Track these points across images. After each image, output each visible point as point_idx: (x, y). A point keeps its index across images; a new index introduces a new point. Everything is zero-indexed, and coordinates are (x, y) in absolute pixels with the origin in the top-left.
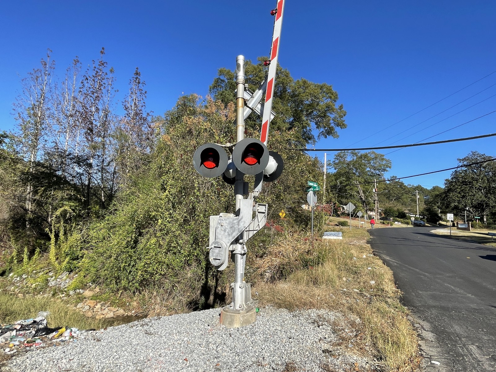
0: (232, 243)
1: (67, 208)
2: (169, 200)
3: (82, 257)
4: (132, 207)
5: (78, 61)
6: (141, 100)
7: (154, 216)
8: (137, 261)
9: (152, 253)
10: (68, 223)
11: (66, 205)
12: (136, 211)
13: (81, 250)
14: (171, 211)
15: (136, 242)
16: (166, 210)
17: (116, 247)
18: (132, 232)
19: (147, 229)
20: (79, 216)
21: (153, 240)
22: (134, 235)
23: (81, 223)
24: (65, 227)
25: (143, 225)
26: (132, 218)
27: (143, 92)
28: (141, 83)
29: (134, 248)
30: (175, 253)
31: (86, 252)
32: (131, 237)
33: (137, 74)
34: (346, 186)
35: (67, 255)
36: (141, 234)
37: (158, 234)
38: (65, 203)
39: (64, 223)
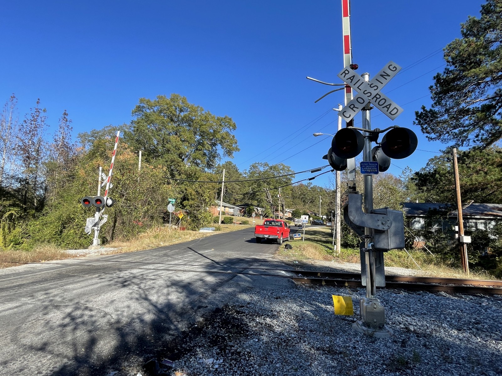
0: (92, 227)
1: (13, 212)
2: (82, 208)
3: (22, 243)
4: (59, 213)
5: (14, 97)
6: (68, 133)
7: (73, 218)
8: (62, 242)
9: (71, 238)
10: (11, 222)
11: (12, 210)
12: (62, 215)
13: (21, 239)
14: (83, 215)
15: (61, 232)
16: (81, 214)
17: (49, 235)
18: (59, 226)
19: (68, 225)
20: (20, 217)
21: (72, 231)
22: (60, 228)
23: (22, 221)
24: (9, 224)
25: (66, 223)
26: (59, 219)
27: (70, 127)
28: (68, 121)
29: (60, 235)
30: (85, 238)
31: (25, 240)
32: (58, 229)
33: (65, 114)
34: (256, 192)
35: (11, 242)
36: (64, 228)
37: (75, 227)
38: (11, 208)
39: (9, 221)
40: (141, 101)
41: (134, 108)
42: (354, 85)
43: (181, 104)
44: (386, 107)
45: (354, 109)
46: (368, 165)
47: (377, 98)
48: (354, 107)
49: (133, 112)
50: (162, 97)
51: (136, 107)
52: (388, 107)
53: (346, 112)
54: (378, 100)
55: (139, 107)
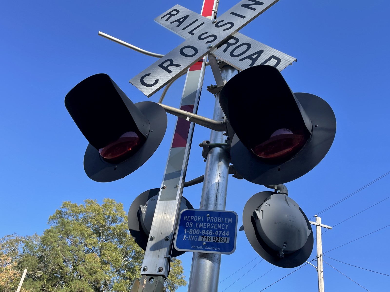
40: (65, 205)
41: (53, 214)
42: (183, 29)
43: (113, 212)
44: (250, 57)
45: (170, 68)
46: (205, 221)
47: (230, 45)
48: (172, 64)
49: (50, 219)
50: (92, 201)
51: (56, 213)
52: (254, 57)
53: (149, 75)
54: (231, 48)
55: (60, 212)
